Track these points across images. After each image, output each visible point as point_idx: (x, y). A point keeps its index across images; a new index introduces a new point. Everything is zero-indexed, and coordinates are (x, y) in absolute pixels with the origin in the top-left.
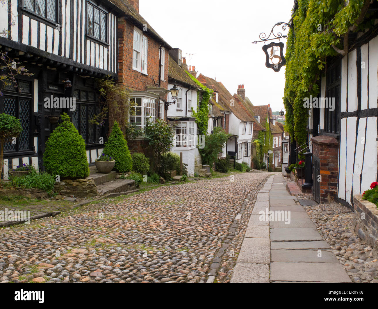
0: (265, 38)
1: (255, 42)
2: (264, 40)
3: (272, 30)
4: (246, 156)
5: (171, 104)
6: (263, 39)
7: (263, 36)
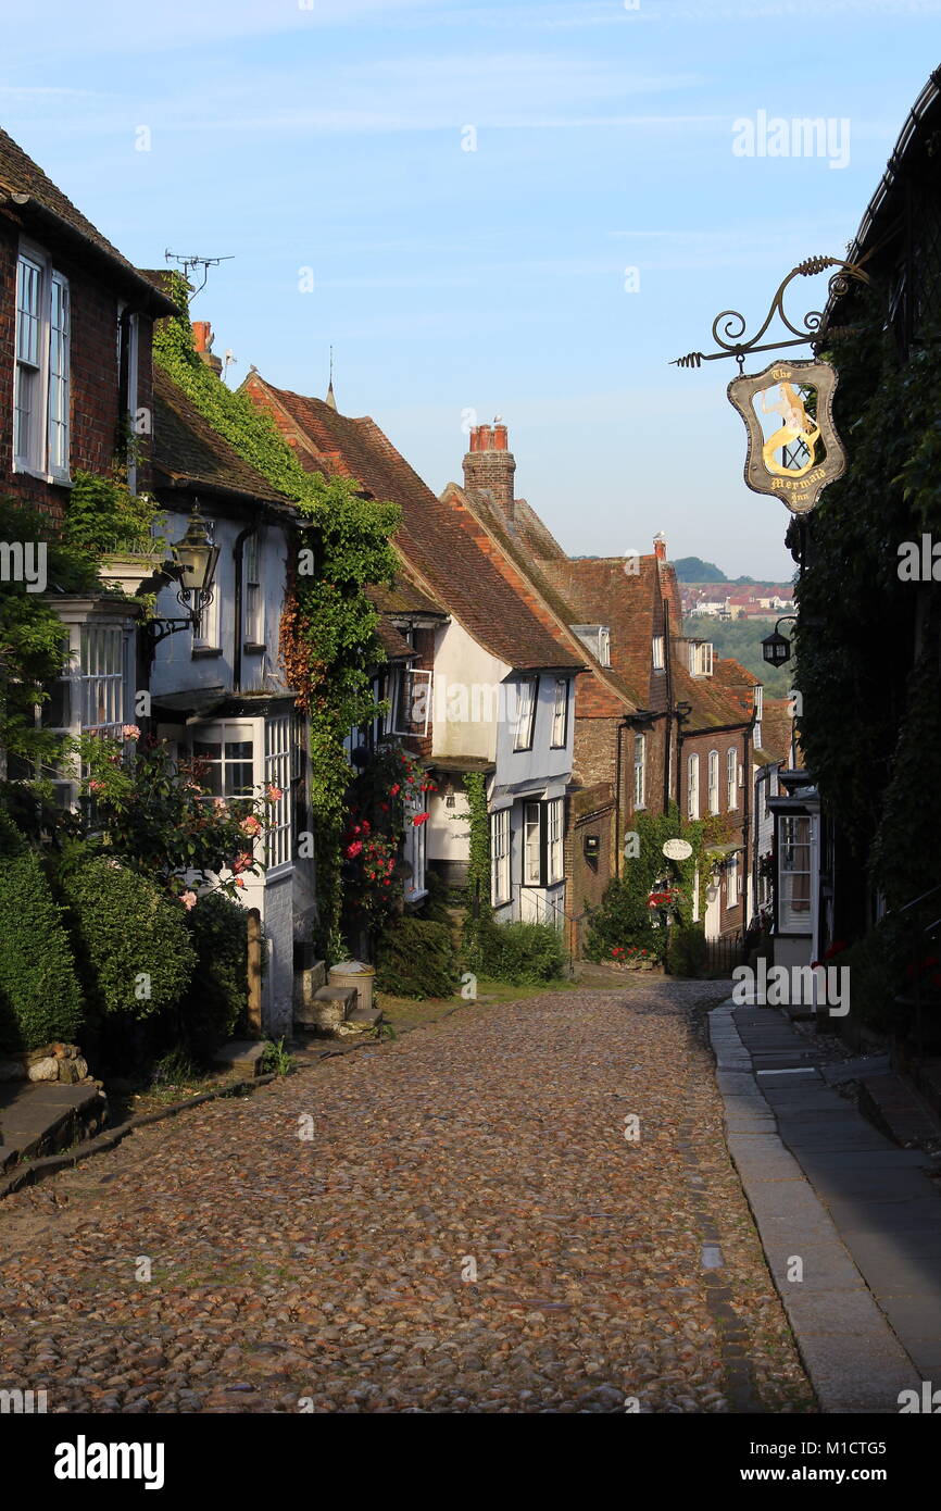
0: (743, 341)
1: (693, 359)
2: (739, 351)
3: (778, 301)
4: (538, 883)
5: (174, 630)
6: (733, 343)
7: (735, 330)
